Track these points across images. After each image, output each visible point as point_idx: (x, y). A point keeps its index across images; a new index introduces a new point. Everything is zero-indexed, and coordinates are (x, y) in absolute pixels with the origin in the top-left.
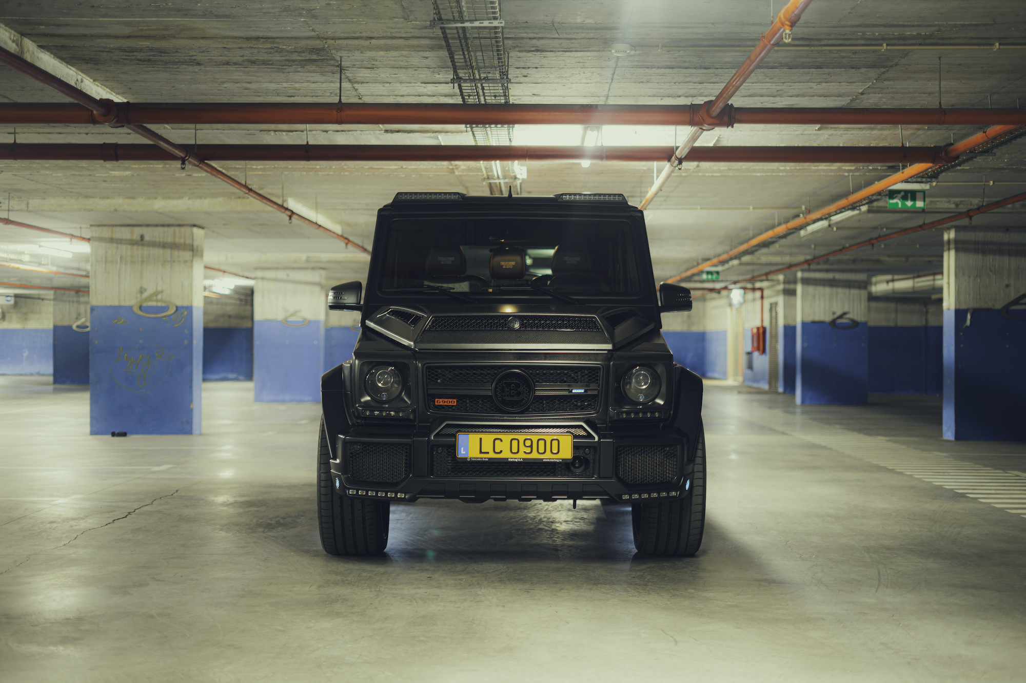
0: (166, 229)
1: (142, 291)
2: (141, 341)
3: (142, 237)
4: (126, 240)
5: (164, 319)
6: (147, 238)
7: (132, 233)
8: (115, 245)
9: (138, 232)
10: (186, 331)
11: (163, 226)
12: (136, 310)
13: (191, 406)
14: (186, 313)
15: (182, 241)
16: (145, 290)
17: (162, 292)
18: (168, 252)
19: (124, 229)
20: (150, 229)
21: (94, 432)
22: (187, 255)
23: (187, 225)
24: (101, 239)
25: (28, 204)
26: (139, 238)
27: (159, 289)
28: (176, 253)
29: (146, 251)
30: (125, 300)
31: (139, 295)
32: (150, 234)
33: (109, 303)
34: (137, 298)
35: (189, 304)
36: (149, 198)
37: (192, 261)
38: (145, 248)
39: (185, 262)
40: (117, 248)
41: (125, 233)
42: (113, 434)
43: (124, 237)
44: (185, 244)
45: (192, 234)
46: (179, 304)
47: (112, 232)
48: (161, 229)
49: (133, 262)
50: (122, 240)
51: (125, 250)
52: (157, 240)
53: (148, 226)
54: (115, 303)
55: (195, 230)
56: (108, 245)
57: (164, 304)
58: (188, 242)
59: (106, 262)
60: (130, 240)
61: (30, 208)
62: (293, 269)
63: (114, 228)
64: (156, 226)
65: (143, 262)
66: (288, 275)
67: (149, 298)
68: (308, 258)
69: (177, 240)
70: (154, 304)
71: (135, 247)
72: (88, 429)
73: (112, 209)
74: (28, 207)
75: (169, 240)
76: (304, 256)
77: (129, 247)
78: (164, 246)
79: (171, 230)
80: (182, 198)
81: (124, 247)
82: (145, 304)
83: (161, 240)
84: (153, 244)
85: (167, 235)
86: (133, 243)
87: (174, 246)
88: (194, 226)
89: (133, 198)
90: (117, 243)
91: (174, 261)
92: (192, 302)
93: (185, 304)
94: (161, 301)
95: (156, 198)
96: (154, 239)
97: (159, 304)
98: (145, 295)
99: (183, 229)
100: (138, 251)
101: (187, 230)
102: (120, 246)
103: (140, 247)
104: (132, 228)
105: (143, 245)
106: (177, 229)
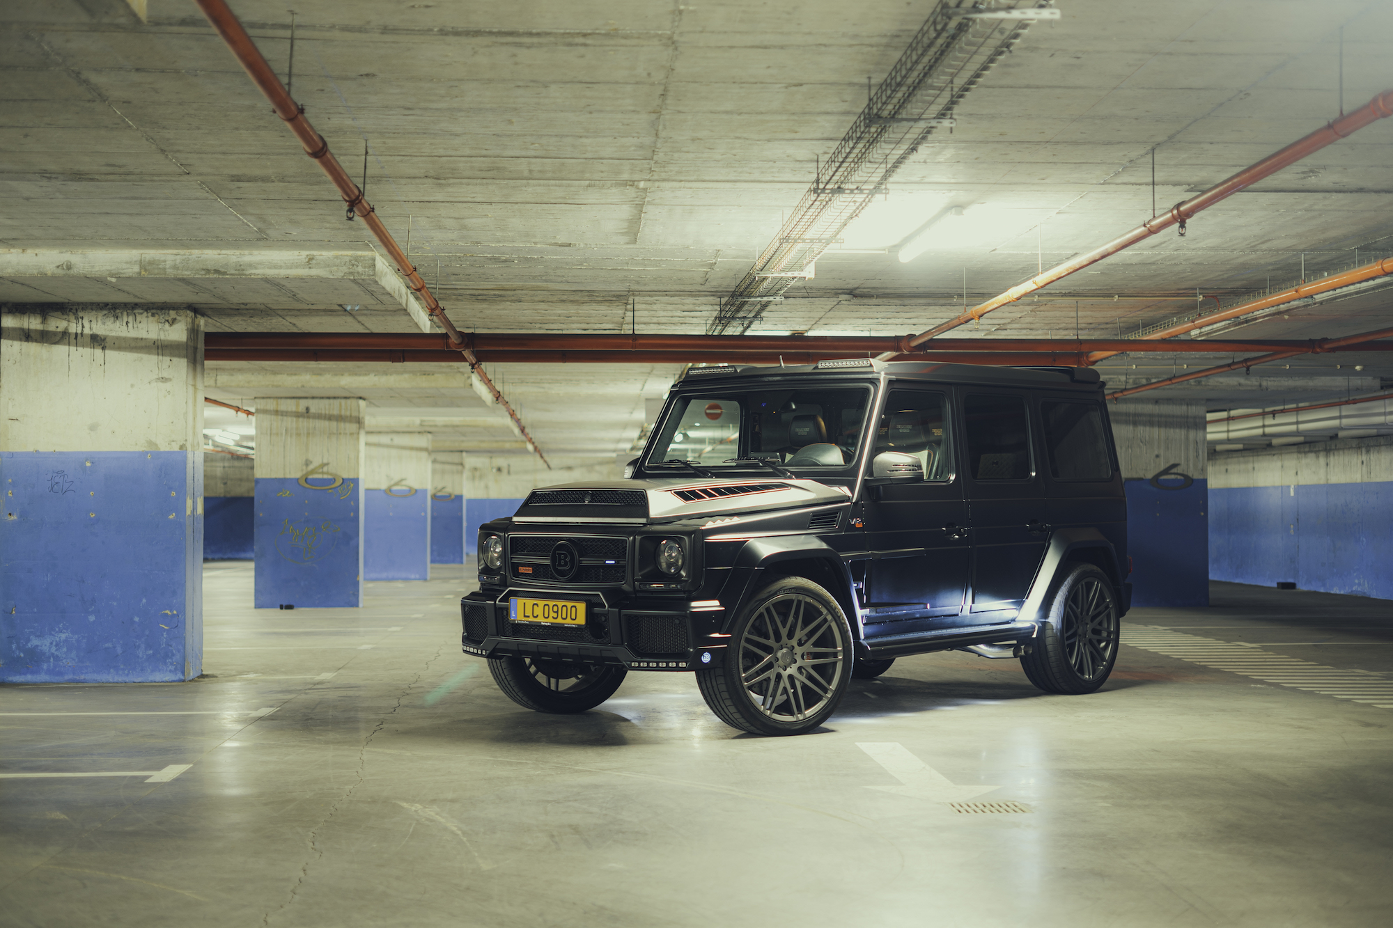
0: (332, 401)
1: (307, 463)
2: (306, 514)
3: (308, 409)
4: (292, 412)
5: (330, 491)
6: (312, 410)
7: (297, 405)
8: (280, 417)
9: (303, 404)
10: (352, 503)
11: (329, 398)
12: (303, 482)
13: (358, 579)
14: (352, 485)
15: (348, 413)
16: (311, 462)
17: (327, 464)
18: (334, 424)
19: (289, 401)
20: (316, 401)
21: (258, 606)
22: (354, 427)
23: (353, 397)
24: (265, 412)
25: (216, 380)
26: (304, 411)
27: (325, 461)
28: (342, 425)
29: (311, 423)
30: (290, 473)
31: (304, 467)
32: (315, 406)
33: (274, 476)
34: (302, 470)
35: (356, 477)
36: (336, 375)
37: (358, 433)
38: (311, 420)
39: (351, 434)
40: (282, 421)
41: (290, 406)
42: (281, 607)
43: (290, 410)
44: (351, 416)
45: (359, 406)
46: (345, 476)
47: (277, 404)
48: (327, 401)
49: (298, 435)
50: (287, 412)
51: (290, 422)
52: (323, 412)
53: (313, 398)
54: (281, 476)
55: (362, 403)
56: (273, 417)
57: (330, 477)
58: (355, 414)
59: (271, 434)
60: (295, 412)
61: (219, 385)
62: (397, 432)
63: (279, 400)
64: (322, 398)
65: (308, 434)
66: (392, 440)
67: (313, 472)
68: (422, 421)
69: (343, 413)
70: (320, 476)
71: (301, 419)
72: (253, 604)
73: (300, 385)
74: (216, 383)
75: (336, 412)
76: (417, 421)
77: (295, 419)
78: (330, 418)
79: (337, 402)
80: (369, 374)
81: (289, 419)
82: (310, 477)
83: (327, 412)
84: (319, 417)
85: (334, 407)
86: (298, 415)
87: (340, 418)
88: (361, 398)
89: (320, 375)
90: (282, 415)
91: (340, 434)
92: (358, 474)
93: (351, 476)
94: (327, 473)
95: (342, 375)
96: (320, 412)
97: (325, 476)
98: (311, 467)
99: (349, 401)
100: (304, 423)
101: (353, 402)
102: (285, 418)
103: (305, 420)
104: (298, 400)
105: (308, 417)
106: (343, 401)
